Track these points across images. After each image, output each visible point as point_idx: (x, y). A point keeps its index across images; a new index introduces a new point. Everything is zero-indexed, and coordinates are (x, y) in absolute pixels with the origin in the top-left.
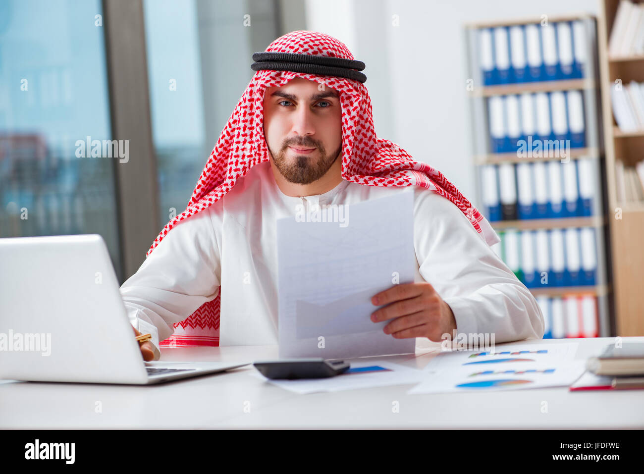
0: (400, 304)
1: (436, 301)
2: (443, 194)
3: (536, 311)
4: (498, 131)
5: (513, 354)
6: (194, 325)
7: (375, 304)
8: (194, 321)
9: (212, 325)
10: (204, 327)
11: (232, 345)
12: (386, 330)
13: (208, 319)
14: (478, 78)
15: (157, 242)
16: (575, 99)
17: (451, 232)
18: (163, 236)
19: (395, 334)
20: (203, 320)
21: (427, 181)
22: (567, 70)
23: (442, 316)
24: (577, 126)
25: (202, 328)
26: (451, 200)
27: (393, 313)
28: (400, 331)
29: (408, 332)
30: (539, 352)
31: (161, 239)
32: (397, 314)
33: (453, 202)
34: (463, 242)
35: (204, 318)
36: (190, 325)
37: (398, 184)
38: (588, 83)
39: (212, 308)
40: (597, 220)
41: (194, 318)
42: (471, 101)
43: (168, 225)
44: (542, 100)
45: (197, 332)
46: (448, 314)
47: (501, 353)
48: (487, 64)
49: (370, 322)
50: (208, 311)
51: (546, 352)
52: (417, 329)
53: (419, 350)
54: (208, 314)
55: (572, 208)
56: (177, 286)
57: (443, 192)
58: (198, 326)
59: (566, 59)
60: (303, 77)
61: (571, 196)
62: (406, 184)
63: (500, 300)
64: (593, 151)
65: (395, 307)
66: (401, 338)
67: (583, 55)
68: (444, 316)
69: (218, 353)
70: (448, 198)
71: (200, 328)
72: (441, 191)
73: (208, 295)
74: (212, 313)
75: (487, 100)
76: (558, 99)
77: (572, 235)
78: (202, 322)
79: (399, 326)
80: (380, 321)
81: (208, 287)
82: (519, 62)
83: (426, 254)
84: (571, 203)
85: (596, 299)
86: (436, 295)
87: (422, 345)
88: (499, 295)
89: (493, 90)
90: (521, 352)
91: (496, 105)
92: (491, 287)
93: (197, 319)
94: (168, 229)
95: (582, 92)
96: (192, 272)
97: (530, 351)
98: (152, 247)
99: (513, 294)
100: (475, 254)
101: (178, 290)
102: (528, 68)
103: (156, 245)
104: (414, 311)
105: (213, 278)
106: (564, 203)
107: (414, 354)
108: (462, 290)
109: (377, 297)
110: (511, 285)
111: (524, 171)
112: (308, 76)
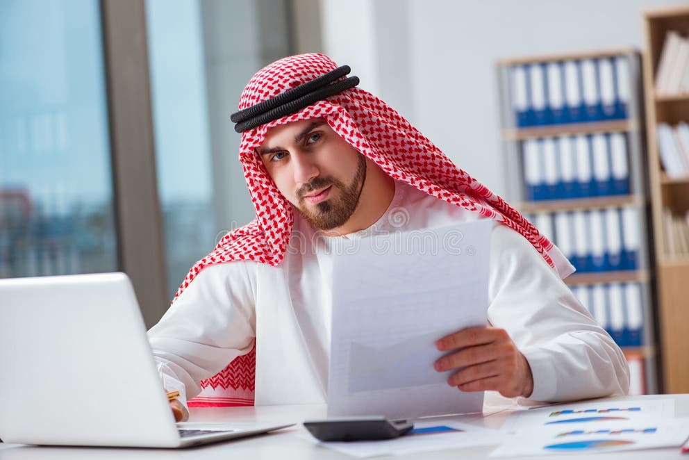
0: (470, 351)
1: (511, 349)
2: (511, 225)
3: (622, 364)
4: (534, 176)
5: (600, 411)
6: (226, 385)
7: (442, 350)
8: (225, 381)
9: (246, 385)
10: (238, 387)
11: (268, 404)
12: (451, 381)
13: (242, 379)
14: (511, 120)
15: (183, 289)
16: (618, 143)
17: (524, 269)
18: (189, 281)
19: (461, 386)
20: (236, 380)
21: (491, 209)
22: (609, 111)
23: (517, 367)
24: (620, 170)
25: (235, 389)
26: (520, 232)
27: (461, 360)
28: (468, 383)
29: (477, 383)
30: (631, 409)
31: (187, 285)
32: (465, 363)
33: (522, 234)
34: (537, 280)
35: (237, 377)
36: (222, 385)
38: (632, 125)
39: (247, 366)
40: (643, 274)
41: (226, 377)
42: (504, 145)
43: (193, 268)
44: (582, 144)
45: (229, 393)
46: (524, 367)
47: (586, 411)
48: (521, 102)
49: (433, 372)
50: (242, 370)
51: (638, 409)
52: (488, 380)
53: (487, 408)
54: (241, 373)
55: (615, 262)
56: (205, 336)
57: (510, 223)
58: (230, 386)
59: (608, 97)
60: (275, 125)
61: (614, 247)
63: (581, 350)
64: (638, 198)
65: (464, 354)
66: (469, 390)
67: (626, 93)
68: (519, 369)
69: (254, 414)
70: (516, 230)
71: (233, 389)
72: (508, 221)
73: (242, 347)
74: (247, 372)
75: (521, 145)
76: (599, 143)
77: (615, 292)
78: (235, 381)
79: (467, 376)
80: (444, 370)
81: (241, 338)
82: (556, 101)
83: (495, 295)
84: (614, 257)
85: (643, 362)
86: (511, 343)
87: (492, 400)
88: (580, 345)
89: (528, 133)
90: (609, 410)
91: (532, 149)
92: (570, 335)
93: (229, 379)
94: (194, 273)
95: (626, 135)
96: (222, 320)
97: (620, 408)
98: (177, 295)
99: (596, 343)
100: (551, 295)
101: (207, 341)
102: (566, 109)
103: (182, 292)
104: (485, 360)
105: (247, 327)
106: (607, 256)
107: (482, 414)
108: (536, 338)
109: (444, 342)
110: (593, 333)
111: (562, 221)
112: (279, 121)
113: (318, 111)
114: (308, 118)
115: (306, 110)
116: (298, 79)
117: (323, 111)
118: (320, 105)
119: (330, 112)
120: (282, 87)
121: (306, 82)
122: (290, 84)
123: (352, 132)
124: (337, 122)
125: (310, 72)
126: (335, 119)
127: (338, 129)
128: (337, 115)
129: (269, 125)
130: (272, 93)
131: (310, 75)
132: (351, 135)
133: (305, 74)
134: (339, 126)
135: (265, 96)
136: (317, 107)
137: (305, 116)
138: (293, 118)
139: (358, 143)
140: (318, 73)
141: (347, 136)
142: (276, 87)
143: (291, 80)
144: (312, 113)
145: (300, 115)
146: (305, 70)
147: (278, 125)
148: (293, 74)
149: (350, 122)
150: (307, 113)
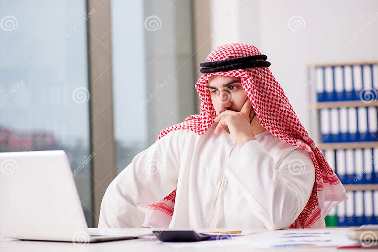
4: (326, 130)
14: (314, 98)
37: (290, 143)
42: (310, 111)
48: (320, 89)
60: (215, 74)
62: (294, 144)
75: (319, 111)
76: (362, 111)
89: (323, 105)
91: (325, 114)
102: (344, 92)
106: (364, 175)
111: (340, 155)
112: (217, 73)
113: (237, 74)
114: (231, 76)
115: (232, 72)
116: (234, 55)
117: (240, 75)
118: (240, 72)
119: (244, 76)
120: (225, 57)
121: (238, 58)
122: (229, 57)
123: (249, 89)
124: (244, 82)
125: (242, 53)
126: (245, 80)
127: (243, 85)
128: (246, 79)
129: (213, 74)
130: (219, 58)
131: (241, 55)
132: (248, 91)
133: (239, 54)
134: (245, 84)
135: (215, 59)
136: (238, 72)
137: (230, 74)
138: (224, 74)
139: (250, 95)
140: (246, 55)
141: (246, 90)
142: (222, 56)
143: (230, 55)
144: (234, 74)
145: (228, 74)
146: (240, 52)
147: (217, 75)
148: (232, 52)
149: (250, 84)
150: (232, 74)
